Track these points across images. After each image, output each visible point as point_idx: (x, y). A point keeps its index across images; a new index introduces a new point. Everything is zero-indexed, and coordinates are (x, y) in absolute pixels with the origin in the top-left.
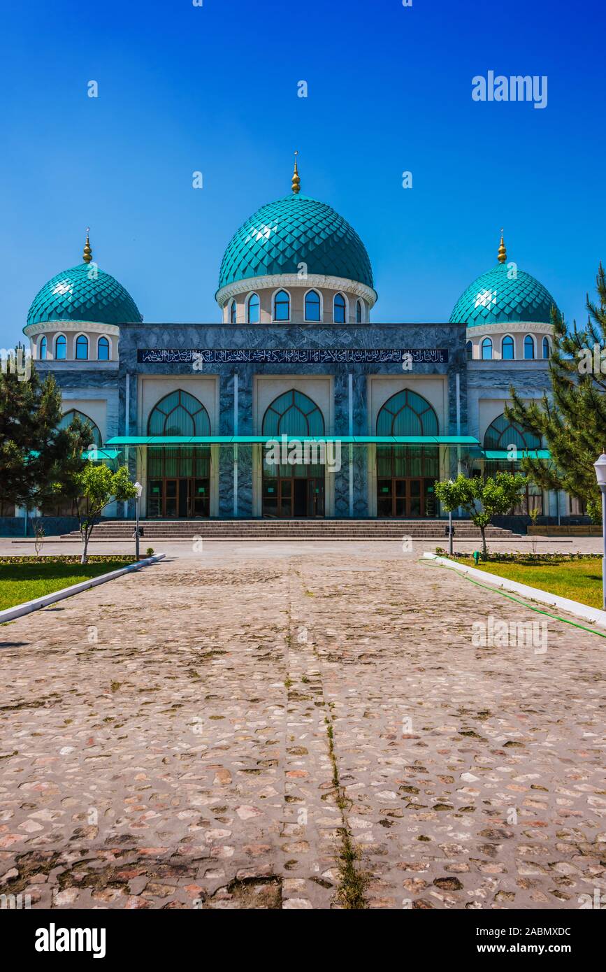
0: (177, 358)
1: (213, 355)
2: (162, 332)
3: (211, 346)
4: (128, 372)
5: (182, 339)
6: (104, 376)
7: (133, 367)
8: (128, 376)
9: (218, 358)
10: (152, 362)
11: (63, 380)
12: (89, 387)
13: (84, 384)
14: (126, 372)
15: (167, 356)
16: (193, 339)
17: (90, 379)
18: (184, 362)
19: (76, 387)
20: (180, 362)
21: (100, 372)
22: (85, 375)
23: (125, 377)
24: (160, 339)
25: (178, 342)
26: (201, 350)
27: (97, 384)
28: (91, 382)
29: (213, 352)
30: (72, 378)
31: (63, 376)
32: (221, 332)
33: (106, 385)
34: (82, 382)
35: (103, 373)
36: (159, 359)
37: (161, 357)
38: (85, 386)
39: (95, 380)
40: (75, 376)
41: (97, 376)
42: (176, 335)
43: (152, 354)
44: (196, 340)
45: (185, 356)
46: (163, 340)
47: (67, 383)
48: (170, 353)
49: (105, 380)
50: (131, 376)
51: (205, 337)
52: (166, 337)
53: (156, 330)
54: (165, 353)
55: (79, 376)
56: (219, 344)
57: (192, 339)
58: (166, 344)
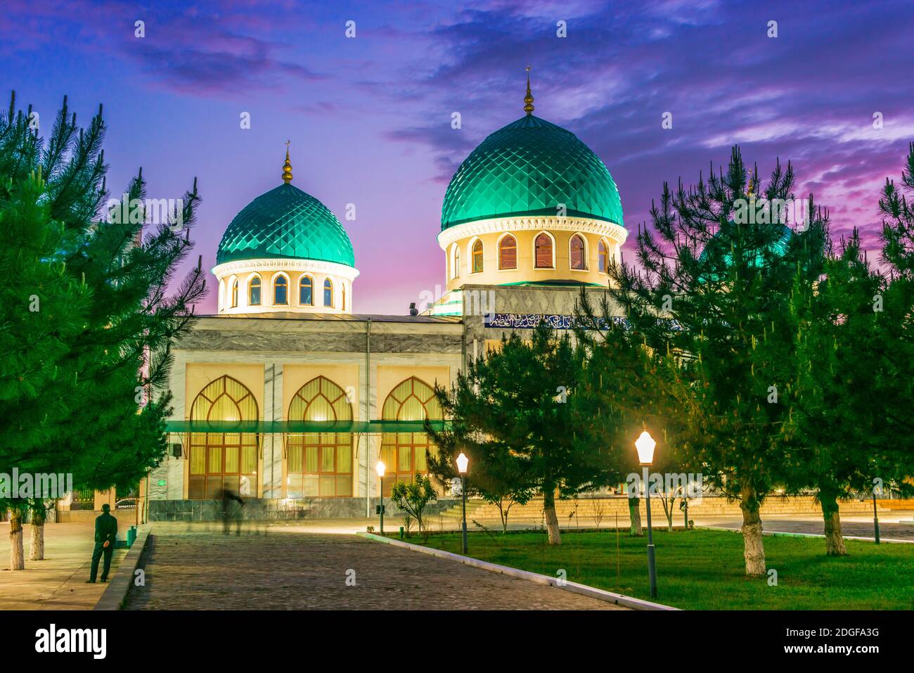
0: (525, 323)
1: (561, 321)
2: (509, 294)
3: (559, 311)
4: (475, 337)
5: (529, 303)
6: (447, 341)
7: (480, 332)
8: (475, 341)
9: (566, 324)
10: (499, 327)
11: (403, 344)
12: (432, 351)
13: (425, 350)
14: (473, 336)
15: (514, 322)
16: (542, 304)
17: (432, 344)
18: (531, 327)
19: (417, 352)
20: (528, 327)
21: (443, 336)
22: (426, 339)
23: (472, 342)
24: (508, 303)
25: (527, 306)
26: (549, 316)
27: (439, 349)
28: (434, 347)
29: (562, 318)
30: (413, 342)
31: (404, 340)
32: (569, 296)
33: (449, 351)
34: (425, 347)
35: (446, 337)
36: (506, 324)
37: (508, 322)
38: (427, 351)
39: (437, 345)
40: (416, 339)
41: (439, 341)
42: (524, 298)
43: (499, 318)
44: (544, 304)
45: (533, 321)
46: (511, 303)
47: (408, 348)
48: (518, 318)
49: (447, 345)
50: (480, 341)
51: (553, 301)
52: (514, 301)
53: (503, 291)
54: (512, 318)
55: (421, 340)
56: (568, 309)
57: (540, 304)
58: (514, 307)
